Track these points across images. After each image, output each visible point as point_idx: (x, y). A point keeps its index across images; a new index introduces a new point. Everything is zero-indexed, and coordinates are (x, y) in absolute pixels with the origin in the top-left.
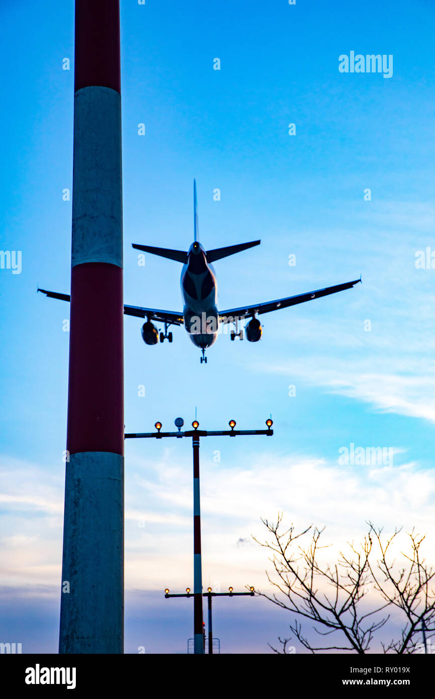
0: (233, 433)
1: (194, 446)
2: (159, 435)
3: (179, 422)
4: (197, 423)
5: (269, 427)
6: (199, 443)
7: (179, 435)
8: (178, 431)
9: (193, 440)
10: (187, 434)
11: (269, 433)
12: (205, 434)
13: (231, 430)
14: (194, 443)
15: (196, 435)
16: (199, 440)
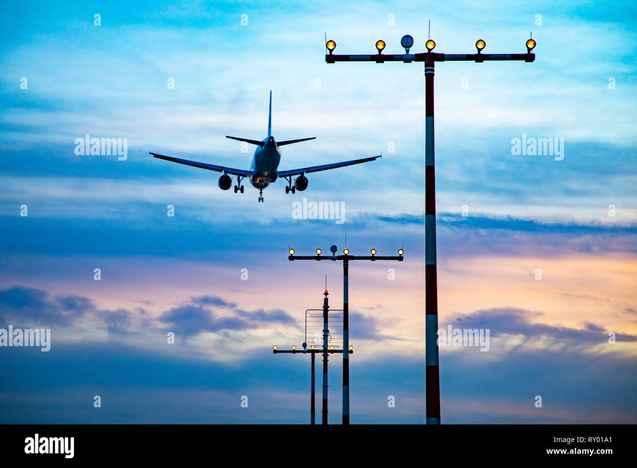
0: (479, 58)
1: (426, 75)
2: (380, 58)
3: (407, 41)
4: (433, 43)
5: (529, 49)
6: (433, 70)
7: (407, 59)
8: (405, 53)
9: (426, 66)
10: (418, 58)
11: (529, 57)
12: (442, 57)
13: (477, 53)
14: (426, 70)
15: (430, 59)
16: (434, 67)
